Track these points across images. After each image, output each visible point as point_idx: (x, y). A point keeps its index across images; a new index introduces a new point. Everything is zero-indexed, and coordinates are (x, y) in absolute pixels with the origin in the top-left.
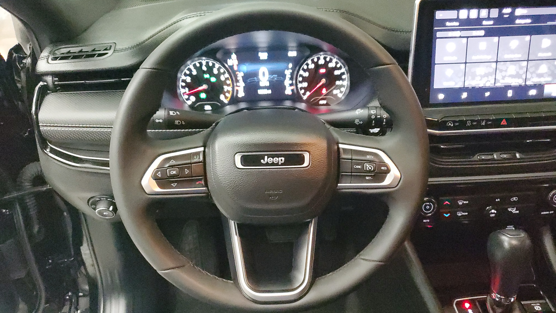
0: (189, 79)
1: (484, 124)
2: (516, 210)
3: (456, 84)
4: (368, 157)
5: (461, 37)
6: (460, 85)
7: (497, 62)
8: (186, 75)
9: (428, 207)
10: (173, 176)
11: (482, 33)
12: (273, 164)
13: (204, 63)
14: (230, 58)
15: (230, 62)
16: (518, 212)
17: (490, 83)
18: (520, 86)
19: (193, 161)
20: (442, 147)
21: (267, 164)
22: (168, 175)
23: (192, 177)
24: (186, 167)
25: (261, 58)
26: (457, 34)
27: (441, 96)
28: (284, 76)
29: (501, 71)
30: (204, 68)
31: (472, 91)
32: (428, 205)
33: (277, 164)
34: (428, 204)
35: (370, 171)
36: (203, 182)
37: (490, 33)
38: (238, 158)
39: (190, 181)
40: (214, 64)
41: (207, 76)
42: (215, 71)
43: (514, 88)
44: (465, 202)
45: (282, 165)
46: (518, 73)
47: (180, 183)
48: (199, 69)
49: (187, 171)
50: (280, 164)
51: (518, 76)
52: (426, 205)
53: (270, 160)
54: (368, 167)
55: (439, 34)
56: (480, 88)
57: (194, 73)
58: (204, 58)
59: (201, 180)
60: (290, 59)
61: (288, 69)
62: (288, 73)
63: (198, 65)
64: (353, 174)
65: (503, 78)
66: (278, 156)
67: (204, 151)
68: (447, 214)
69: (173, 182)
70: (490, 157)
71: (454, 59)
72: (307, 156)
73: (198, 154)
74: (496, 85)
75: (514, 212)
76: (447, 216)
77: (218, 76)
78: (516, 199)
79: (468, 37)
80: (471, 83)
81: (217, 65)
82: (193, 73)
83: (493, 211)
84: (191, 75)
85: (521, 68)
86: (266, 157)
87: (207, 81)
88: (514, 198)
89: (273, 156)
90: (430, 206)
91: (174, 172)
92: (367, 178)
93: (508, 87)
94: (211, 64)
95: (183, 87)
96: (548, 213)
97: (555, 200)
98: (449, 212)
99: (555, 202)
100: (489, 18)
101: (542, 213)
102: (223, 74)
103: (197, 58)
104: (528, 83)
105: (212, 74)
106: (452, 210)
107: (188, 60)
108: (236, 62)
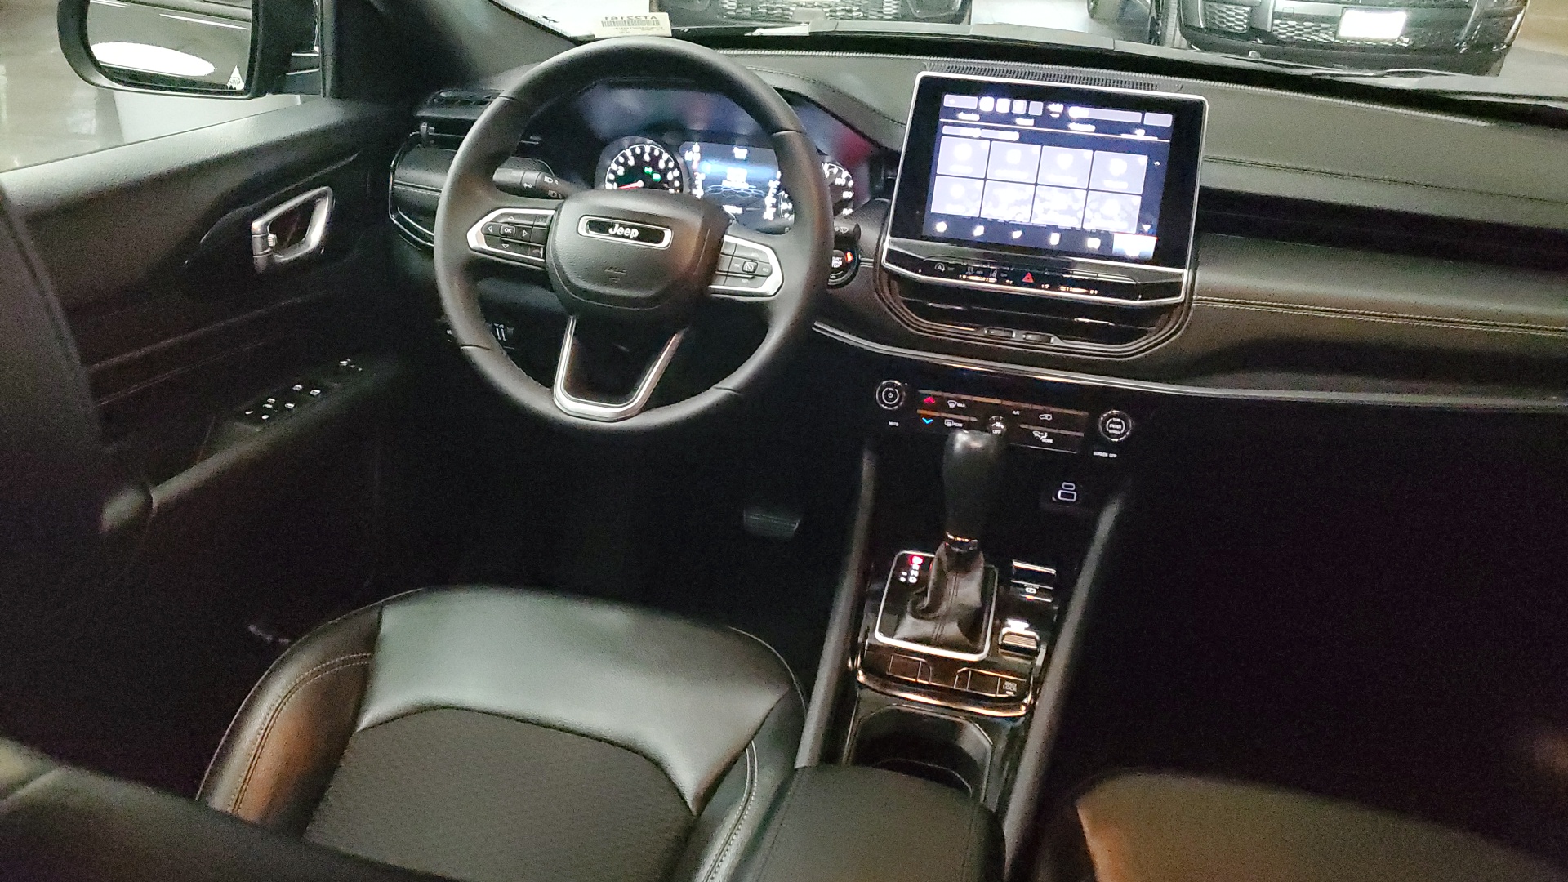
0: (621, 171)
1: (994, 275)
2: (1047, 438)
3: (968, 210)
4: (753, 255)
5: (980, 138)
6: (973, 213)
7: (1036, 184)
8: (618, 163)
9: (891, 395)
10: (506, 235)
11: (1015, 136)
12: (623, 236)
13: (647, 149)
14: (690, 149)
15: (688, 156)
16: (1051, 441)
17: (1022, 218)
18: (1073, 229)
19: (536, 223)
20: (931, 304)
21: (616, 235)
22: (501, 232)
23: (530, 242)
24: (526, 229)
25: (737, 156)
26: (977, 132)
27: (941, 227)
28: (767, 190)
29: (1042, 200)
30: (647, 158)
31: (991, 225)
32: (892, 392)
33: (628, 238)
34: (891, 389)
35: (748, 273)
36: (541, 252)
37: (1026, 137)
38: (584, 222)
39: (524, 246)
40: (661, 153)
41: (648, 170)
42: (662, 165)
43: (1064, 233)
44: (960, 405)
45: (634, 239)
46: (1070, 207)
47: (514, 246)
48: (638, 158)
49: (525, 234)
50: (631, 237)
51: (1070, 212)
52: (888, 392)
54: (749, 266)
55: (946, 130)
56: (1006, 223)
57: (631, 162)
58: (649, 141)
59: (539, 248)
61: (774, 180)
62: (773, 185)
63: (638, 151)
64: (729, 274)
65: (1046, 211)
66: (632, 227)
67: (553, 216)
68: (928, 419)
69: (506, 242)
70: (1003, 334)
71: (968, 171)
72: (668, 235)
73: (544, 217)
74: (1032, 221)
75: (1044, 441)
76: (927, 422)
77: (664, 173)
78: (1049, 417)
79: (991, 140)
80: (990, 213)
81: (666, 156)
82: (629, 162)
83: (998, 424)
84: (625, 164)
85: (1076, 200)
86: (617, 226)
87: (647, 179)
88: (1046, 416)
89: (625, 227)
90: (894, 393)
91: (509, 231)
92: (744, 281)
93: (1055, 229)
94: (656, 153)
95: (611, 182)
96: (1106, 455)
97: (1112, 429)
98: (932, 417)
99: (1111, 431)
100: (1027, 116)
101: (1095, 453)
102: (672, 170)
103: (639, 139)
104: (1087, 227)
105: (656, 169)
106: (937, 414)
107: (626, 141)
108: (697, 156)
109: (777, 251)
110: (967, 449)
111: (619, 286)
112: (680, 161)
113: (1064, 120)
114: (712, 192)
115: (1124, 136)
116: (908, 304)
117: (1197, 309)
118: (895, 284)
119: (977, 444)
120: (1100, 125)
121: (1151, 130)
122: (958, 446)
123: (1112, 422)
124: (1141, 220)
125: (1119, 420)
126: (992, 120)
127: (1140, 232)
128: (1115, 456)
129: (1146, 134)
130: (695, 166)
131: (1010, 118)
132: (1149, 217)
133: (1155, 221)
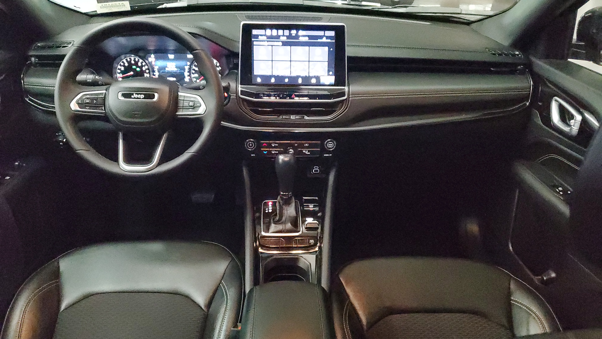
0: (123, 68)
1: (281, 96)
2: (308, 152)
3: (267, 73)
4: (192, 99)
5: (268, 45)
6: (269, 73)
7: (291, 61)
8: (121, 65)
9: (251, 145)
10: (88, 103)
12: (138, 98)
13: (133, 58)
14: (150, 57)
15: (150, 59)
16: (309, 153)
17: (288, 74)
18: (306, 76)
19: (99, 97)
20: (260, 109)
21: (135, 98)
22: (85, 102)
23: (97, 105)
25: (170, 58)
26: (266, 43)
27: (259, 80)
28: (184, 70)
29: (294, 66)
30: (133, 62)
31: (277, 77)
33: (140, 98)
35: (191, 106)
36: (103, 108)
37: (284, 44)
38: (120, 94)
39: (96, 107)
40: (139, 60)
41: (134, 67)
42: (140, 64)
43: (302, 78)
44: (276, 145)
45: (142, 99)
46: (304, 68)
47: (91, 107)
48: (129, 63)
49: (95, 101)
50: (141, 98)
51: (304, 70)
53: (136, 96)
54: (191, 104)
55: (255, 43)
56: (282, 76)
57: (126, 64)
58: (133, 55)
59: (102, 107)
60: (188, 60)
61: (186, 65)
62: (187, 68)
63: (129, 60)
64: (184, 108)
65: (295, 71)
66: (141, 94)
67: (105, 93)
69: (87, 106)
70: (287, 117)
71: (265, 58)
72: (156, 95)
73: (103, 93)
74: (291, 75)
76: (265, 153)
77: (141, 67)
78: (307, 145)
79: (272, 46)
80: (276, 73)
81: (141, 61)
82: (125, 65)
83: (291, 150)
84: (124, 66)
85: (305, 65)
86: (134, 94)
87: (134, 70)
88: (307, 144)
89: (138, 94)
90: (252, 144)
91: (88, 101)
92: (190, 110)
93: (299, 77)
94: (137, 60)
95: (119, 73)
96: (328, 155)
97: (329, 146)
98: (267, 151)
99: (329, 147)
100: (283, 35)
101: (325, 155)
102: (145, 66)
103: (128, 55)
104: (311, 75)
105: (138, 66)
106: (268, 149)
107: (123, 57)
108: (154, 59)
109: (201, 96)
110: (284, 161)
111: (140, 118)
112: (147, 62)
113: (297, 37)
114: (163, 72)
115: (319, 40)
116: (251, 110)
117: (351, 100)
118: (245, 103)
119: (287, 159)
120: (310, 37)
121: (328, 37)
122: (280, 161)
123: (329, 144)
124: (329, 71)
125: (331, 143)
126: (271, 37)
127: (329, 75)
128: (331, 155)
129: (326, 39)
130: (153, 63)
131: (278, 37)
132: (331, 69)
133: (333, 70)
